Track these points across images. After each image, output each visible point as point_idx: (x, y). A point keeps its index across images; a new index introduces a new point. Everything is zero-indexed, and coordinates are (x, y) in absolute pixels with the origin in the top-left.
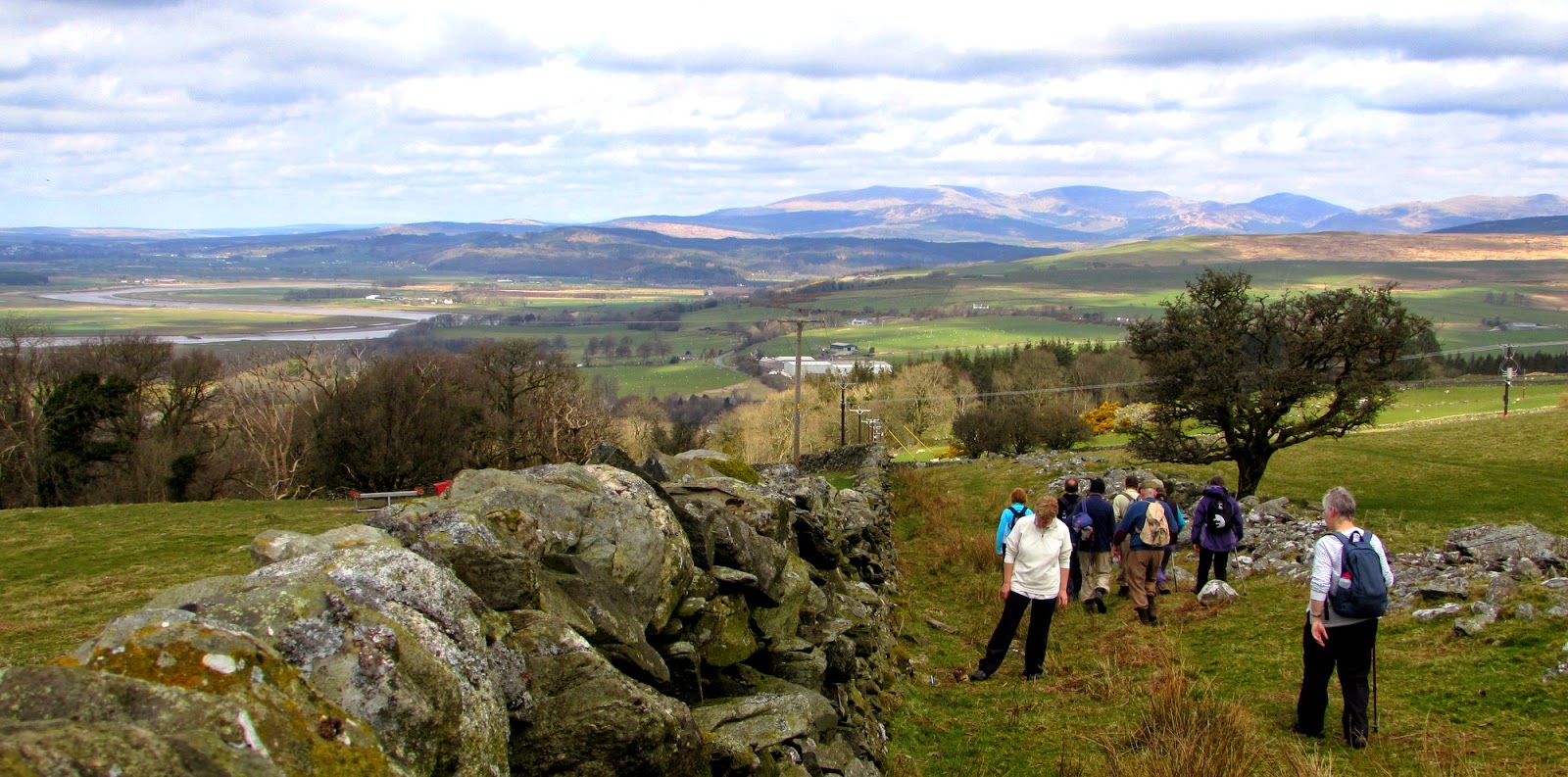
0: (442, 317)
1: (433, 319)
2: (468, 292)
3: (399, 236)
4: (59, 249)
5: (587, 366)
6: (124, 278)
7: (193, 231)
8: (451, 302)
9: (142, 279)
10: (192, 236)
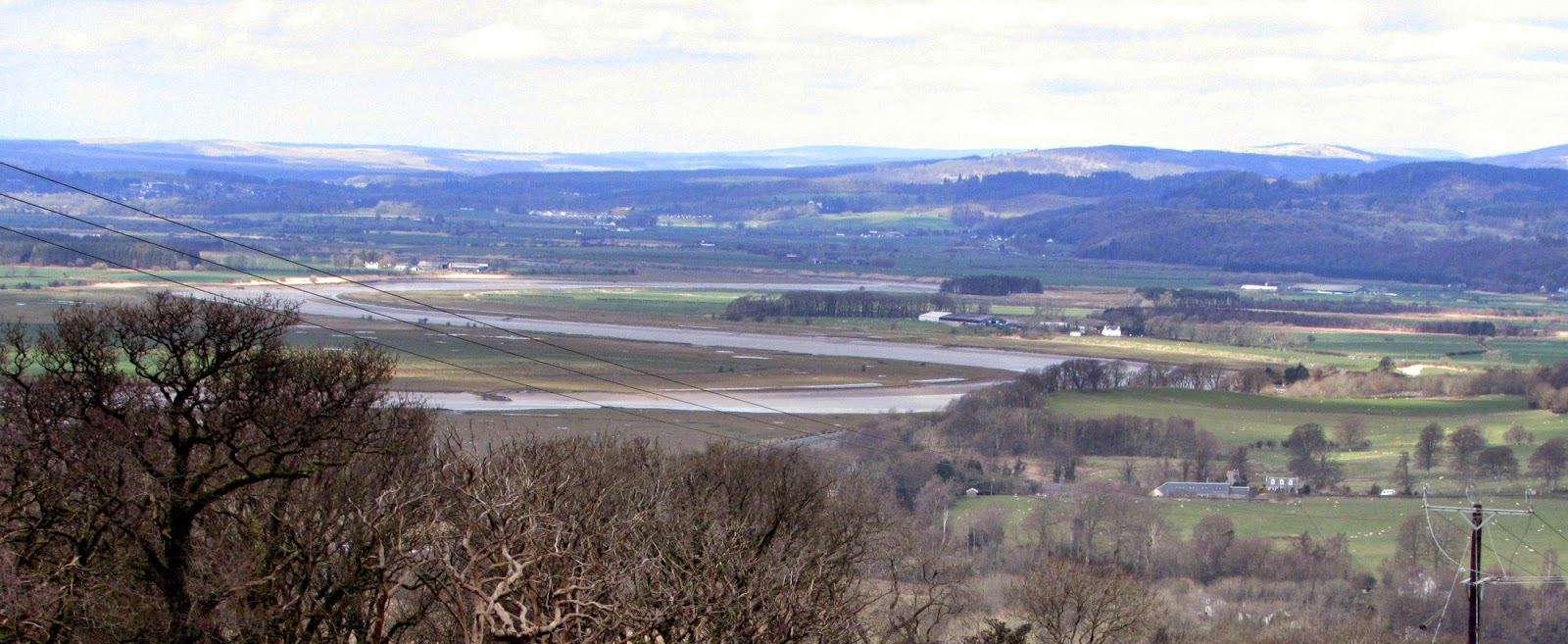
0: (1077, 366)
1: (1054, 371)
2: (1161, 310)
3: (1021, 177)
4: (248, 190)
5: (1407, 494)
6: (372, 258)
7: (557, 157)
8: (1118, 332)
9: (415, 262)
10: (555, 168)
